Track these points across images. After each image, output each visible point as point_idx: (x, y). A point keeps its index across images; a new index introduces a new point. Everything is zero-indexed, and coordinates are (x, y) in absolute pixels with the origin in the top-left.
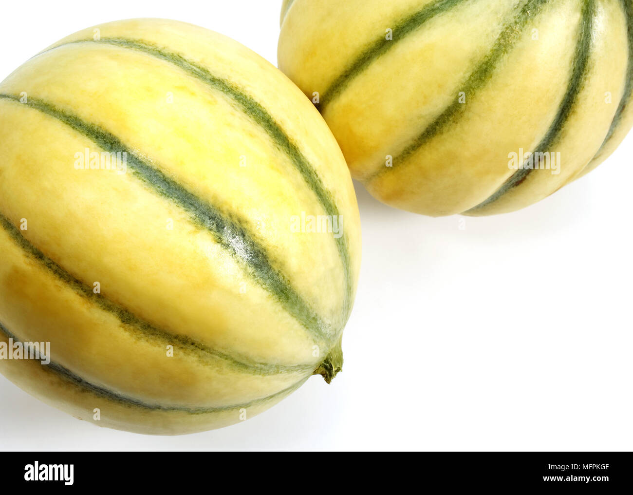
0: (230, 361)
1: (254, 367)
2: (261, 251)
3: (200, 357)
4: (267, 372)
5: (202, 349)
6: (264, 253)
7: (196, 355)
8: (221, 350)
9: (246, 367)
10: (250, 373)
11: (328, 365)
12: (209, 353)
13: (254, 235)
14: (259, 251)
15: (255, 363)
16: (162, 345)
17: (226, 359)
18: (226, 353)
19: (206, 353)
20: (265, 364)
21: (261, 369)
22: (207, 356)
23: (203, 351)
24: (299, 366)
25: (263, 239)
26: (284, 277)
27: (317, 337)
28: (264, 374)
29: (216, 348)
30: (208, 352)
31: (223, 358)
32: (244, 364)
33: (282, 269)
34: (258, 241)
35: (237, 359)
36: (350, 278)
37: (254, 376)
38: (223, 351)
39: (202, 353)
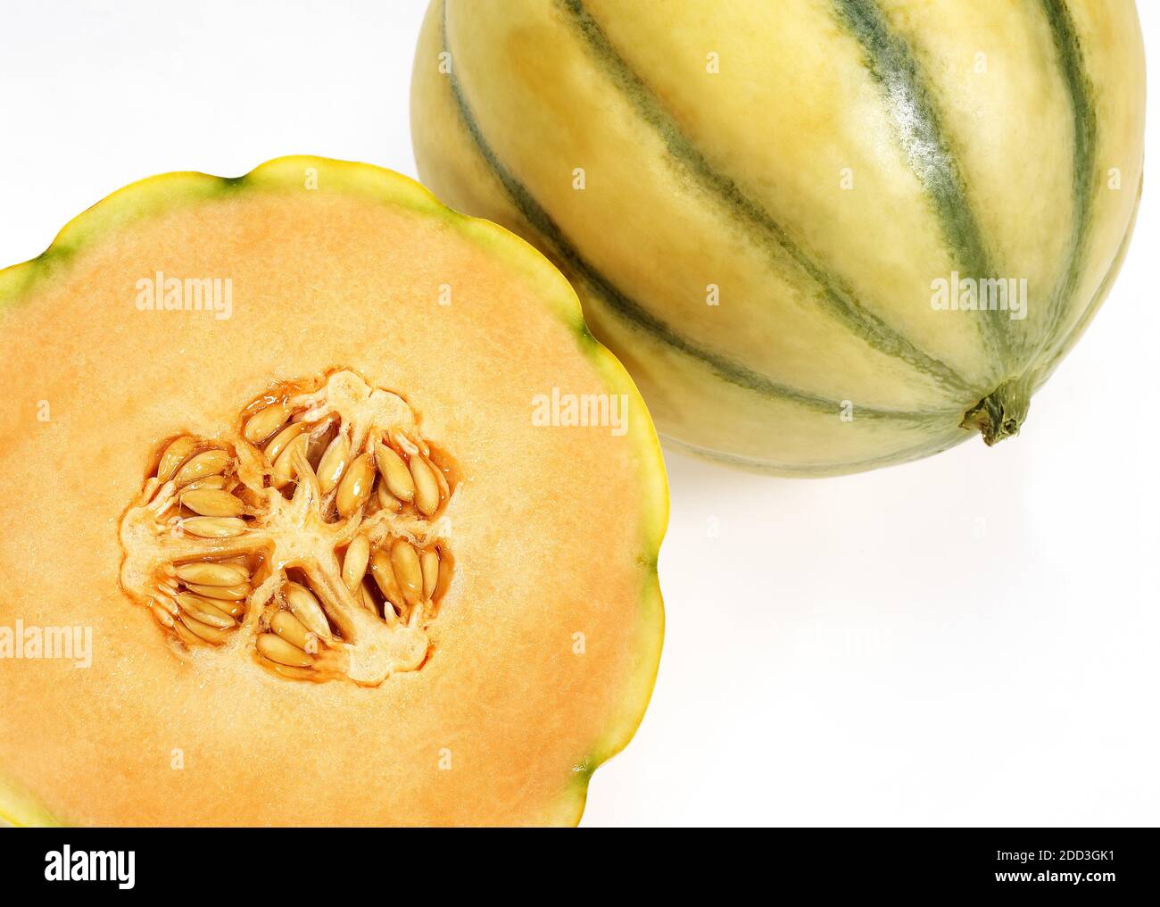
0: (821, 286)
1: (860, 317)
2: (934, 111)
3: (774, 256)
4: (879, 340)
5: (783, 244)
6: (939, 116)
7: (769, 252)
8: (811, 257)
9: (846, 311)
10: (849, 327)
11: (996, 408)
12: (790, 256)
13: (931, 79)
14: (931, 110)
15: (864, 311)
16: (718, 212)
17: (817, 279)
18: (819, 267)
19: (787, 253)
20: (881, 323)
21: (871, 329)
22: (786, 260)
23: (782, 248)
24: (940, 364)
25: (944, 91)
26: (959, 173)
27: (988, 324)
28: (873, 345)
29: (805, 250)
30: (790, 253)
31: (811, 275)
32: (844, 304)
33: (959, 159)
34: (934, 91)
35: (834, 286)
36: (1081, 254)
37: (854, 337)
38: (815, 261)
39: (780, 250)
